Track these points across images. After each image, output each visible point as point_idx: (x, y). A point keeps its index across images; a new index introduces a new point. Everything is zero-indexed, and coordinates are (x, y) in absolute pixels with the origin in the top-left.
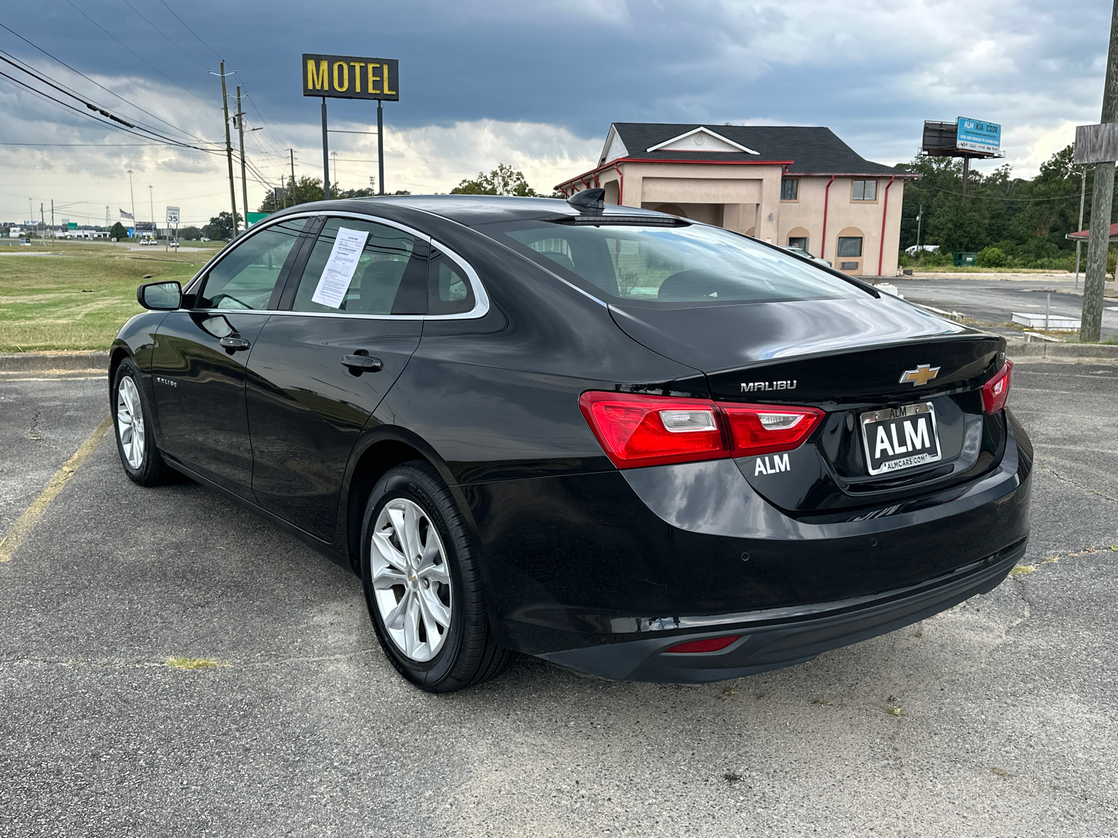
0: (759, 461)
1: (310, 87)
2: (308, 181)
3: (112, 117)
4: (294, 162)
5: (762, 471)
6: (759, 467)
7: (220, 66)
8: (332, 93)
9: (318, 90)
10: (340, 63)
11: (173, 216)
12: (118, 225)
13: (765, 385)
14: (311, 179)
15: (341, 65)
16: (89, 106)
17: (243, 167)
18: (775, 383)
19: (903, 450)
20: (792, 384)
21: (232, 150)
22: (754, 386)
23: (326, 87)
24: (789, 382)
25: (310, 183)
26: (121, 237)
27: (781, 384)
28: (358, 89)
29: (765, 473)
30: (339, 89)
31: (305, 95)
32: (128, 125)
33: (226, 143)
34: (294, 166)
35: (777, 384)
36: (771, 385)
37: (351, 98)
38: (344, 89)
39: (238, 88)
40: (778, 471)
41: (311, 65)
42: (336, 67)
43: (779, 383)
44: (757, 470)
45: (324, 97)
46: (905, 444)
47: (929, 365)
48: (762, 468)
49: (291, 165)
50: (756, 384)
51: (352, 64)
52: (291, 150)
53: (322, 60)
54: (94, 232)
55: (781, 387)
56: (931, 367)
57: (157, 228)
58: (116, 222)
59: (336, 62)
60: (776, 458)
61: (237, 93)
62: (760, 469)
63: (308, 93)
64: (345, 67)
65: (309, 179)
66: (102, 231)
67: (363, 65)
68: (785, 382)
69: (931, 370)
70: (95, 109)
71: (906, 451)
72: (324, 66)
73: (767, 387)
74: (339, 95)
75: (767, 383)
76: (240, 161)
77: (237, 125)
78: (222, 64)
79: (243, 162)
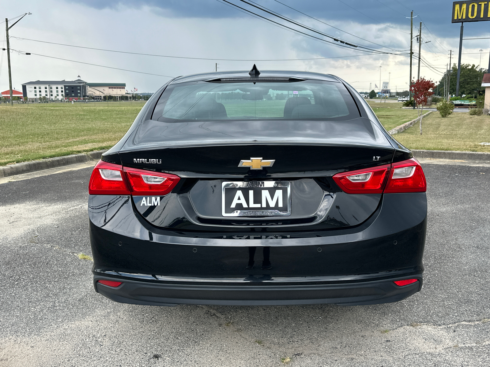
0: (144, 198)
1: (456, 18)
2: (463, 66)
3: (346, 43)
4: (452, 57)
5: (144, 204)
6: (144, 201)
7: (411, 13)
8: (467, 20)
9: (460, 19)
10: (473, 4)
11: (385, 86)
12: (373, 91)
13: (145, 160)
14: (465, 65)
15: (474, 5)
16: (335, 40)
17: (419, 61)
18: (150, 160)
19: (258, 206)
20: (159, 162)
21: (413, 53)
22: (140, 160)
23: (464, 17)
24: (157, 160)
25: (464, 66)
26: (374, 97)
27: (153, 161)
28: (482, 16)
29: (146, 205)
30: (471, 18)
31: (452, 23)
32: (354, 46)
33: (410, 50)
34: (451, 59)
35: (151, 161)
36: (148, 161)
37: (478, 21)
38: (474, 17)
39: (421, 23)
40: (153, 205)
41: (457, 7)
42: (471, 6)
43: (152, 160)
44: (142, 203)
45: (462, 22)
46: (260, 202)
47: (261, 158)
48: (145, 203)
49: (450, 58)
50: (141, 160)
51: (480, 3)
52: (451, 51)
53: (463, 3)
54: (364, 95)
55: (153, 162)
56: (263, 159)
57: (391, 92)
58: (372, 90)
59: (471, 4)
60: (153, 198)
61: (420, 25)
62: (144, 203)
63: (454, 21)
64: (476, 5)
65: (464, 64)
66: (367, 94)
67: (486, 3)
68: (155, 160)
69: (263, 161)
70: (337, 40)
71: (260, 207)
72: (464, 6)
73: (146, 162)
74: (471, 20)
75: (146, 160)
76: (418, 59)
77: (418, 41)
78: (412, 13)
79: (420, 58)
